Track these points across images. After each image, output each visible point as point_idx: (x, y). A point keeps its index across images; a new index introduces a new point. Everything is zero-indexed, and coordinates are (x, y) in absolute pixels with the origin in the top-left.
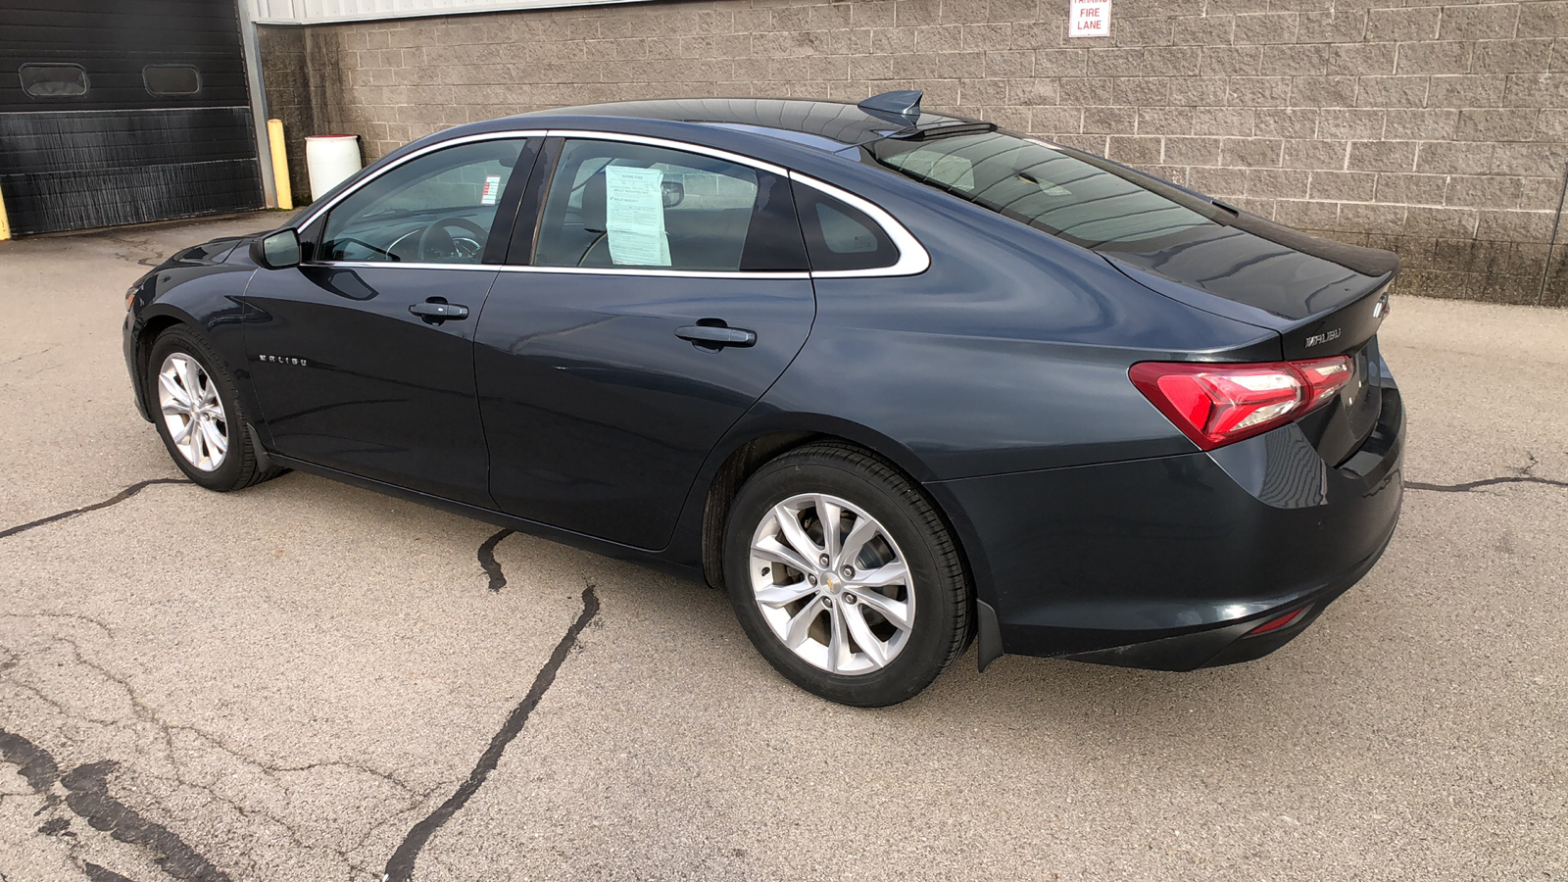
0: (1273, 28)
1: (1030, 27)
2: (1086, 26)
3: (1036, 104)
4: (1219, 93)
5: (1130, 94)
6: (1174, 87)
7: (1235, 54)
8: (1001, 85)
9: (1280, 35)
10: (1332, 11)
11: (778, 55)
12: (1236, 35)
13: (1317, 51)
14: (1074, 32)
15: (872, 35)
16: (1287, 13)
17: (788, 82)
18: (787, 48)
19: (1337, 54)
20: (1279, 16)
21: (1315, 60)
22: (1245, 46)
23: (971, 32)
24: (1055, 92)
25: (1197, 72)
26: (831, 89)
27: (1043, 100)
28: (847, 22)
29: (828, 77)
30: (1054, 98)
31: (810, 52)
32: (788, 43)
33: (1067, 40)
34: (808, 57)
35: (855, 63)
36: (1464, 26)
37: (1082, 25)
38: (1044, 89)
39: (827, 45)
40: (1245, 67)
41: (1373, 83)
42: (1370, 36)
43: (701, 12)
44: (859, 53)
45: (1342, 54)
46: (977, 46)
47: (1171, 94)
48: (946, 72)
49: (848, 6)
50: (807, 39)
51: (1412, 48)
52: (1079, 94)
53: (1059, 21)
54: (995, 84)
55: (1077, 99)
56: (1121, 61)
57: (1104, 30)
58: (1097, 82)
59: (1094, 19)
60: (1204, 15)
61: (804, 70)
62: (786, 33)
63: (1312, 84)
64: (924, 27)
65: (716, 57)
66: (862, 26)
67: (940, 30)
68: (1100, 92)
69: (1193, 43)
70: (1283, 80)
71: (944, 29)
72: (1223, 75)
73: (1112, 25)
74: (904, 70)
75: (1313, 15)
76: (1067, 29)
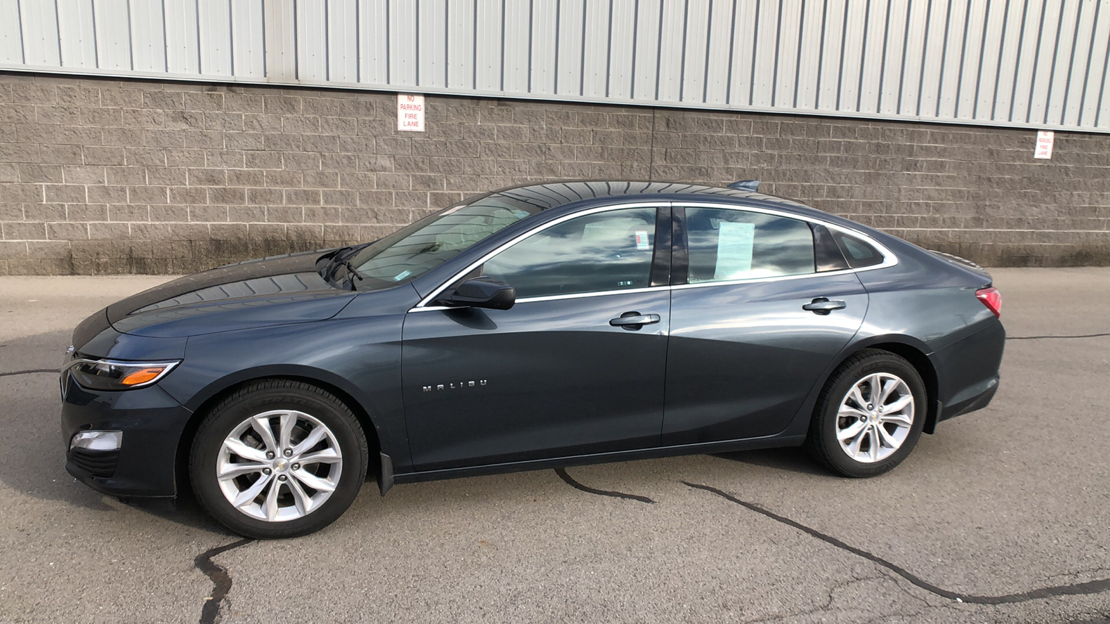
0: (517, 134)
1: (370, 121)
2: (409, 124)
3: (379, 171)
4: (492, 167)
5: (440, 167)
6: (466, 164)
7: (498, 147)
8: (353, 158)
9: (521, 138)
10: (544, 126)
11: (151, 127)
12: (497, 136)
13: (539, 147)
14: (401, 127)
15: (243, 118)
16: (522, 126)
17: (165, 149)
18: (161, 122)
19: (549, 149)
20: (519, 127)
21: (539, 152)
22: (502, 142)
23: (327, 122)
24: (391, 164)
25: (478, 156)
26: (207, 155)
27: (384, 169)
28: (219, 106)
29: (205, 146)
30: (391, 168)
31: (185, 127)
32: (162, 119)
33: (397, 132)
34: (184, 130)
35: (230, 138)
36: (602, 139)
37: (406, 124)
38: (386, 162)
39: (202, 122)
40: (504, 154)
41: (567, 165)
42: (563, 141)
43: (61, 86)
44: (233, 130)
45: (551, 149)
46: (332, 131)
47: (464, 168)
48: (309, 147)
49: (221, 96)
50: (184, 117)
51: (582, 148)
52: (407, 166)
53: (389, 120)
54: (349, 158)
55: (407, 169)
56: (432, 147)
57: (421, 128)
58: (419, 158)
59: (414, 121)
60: (479, 124)
61: (180, 140)
62: (159, 111)
63: (539, 165)
64: (289, 116)
65: (81, 124)
66: (235, 110)
67: (302, 119)
68: (420, 164)
69: (474, 139)
70: (524, 162)
71: (306, 118)
72: (492, 158)
73: (426, 125)
74: (274, 144)
75: (536, 128)
76: (396, 125)
